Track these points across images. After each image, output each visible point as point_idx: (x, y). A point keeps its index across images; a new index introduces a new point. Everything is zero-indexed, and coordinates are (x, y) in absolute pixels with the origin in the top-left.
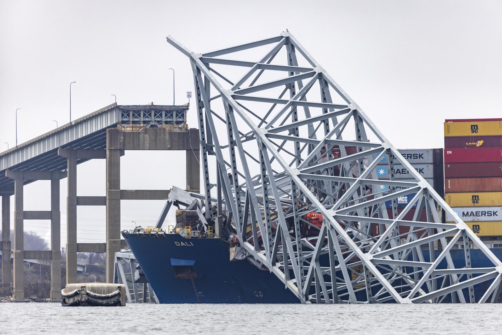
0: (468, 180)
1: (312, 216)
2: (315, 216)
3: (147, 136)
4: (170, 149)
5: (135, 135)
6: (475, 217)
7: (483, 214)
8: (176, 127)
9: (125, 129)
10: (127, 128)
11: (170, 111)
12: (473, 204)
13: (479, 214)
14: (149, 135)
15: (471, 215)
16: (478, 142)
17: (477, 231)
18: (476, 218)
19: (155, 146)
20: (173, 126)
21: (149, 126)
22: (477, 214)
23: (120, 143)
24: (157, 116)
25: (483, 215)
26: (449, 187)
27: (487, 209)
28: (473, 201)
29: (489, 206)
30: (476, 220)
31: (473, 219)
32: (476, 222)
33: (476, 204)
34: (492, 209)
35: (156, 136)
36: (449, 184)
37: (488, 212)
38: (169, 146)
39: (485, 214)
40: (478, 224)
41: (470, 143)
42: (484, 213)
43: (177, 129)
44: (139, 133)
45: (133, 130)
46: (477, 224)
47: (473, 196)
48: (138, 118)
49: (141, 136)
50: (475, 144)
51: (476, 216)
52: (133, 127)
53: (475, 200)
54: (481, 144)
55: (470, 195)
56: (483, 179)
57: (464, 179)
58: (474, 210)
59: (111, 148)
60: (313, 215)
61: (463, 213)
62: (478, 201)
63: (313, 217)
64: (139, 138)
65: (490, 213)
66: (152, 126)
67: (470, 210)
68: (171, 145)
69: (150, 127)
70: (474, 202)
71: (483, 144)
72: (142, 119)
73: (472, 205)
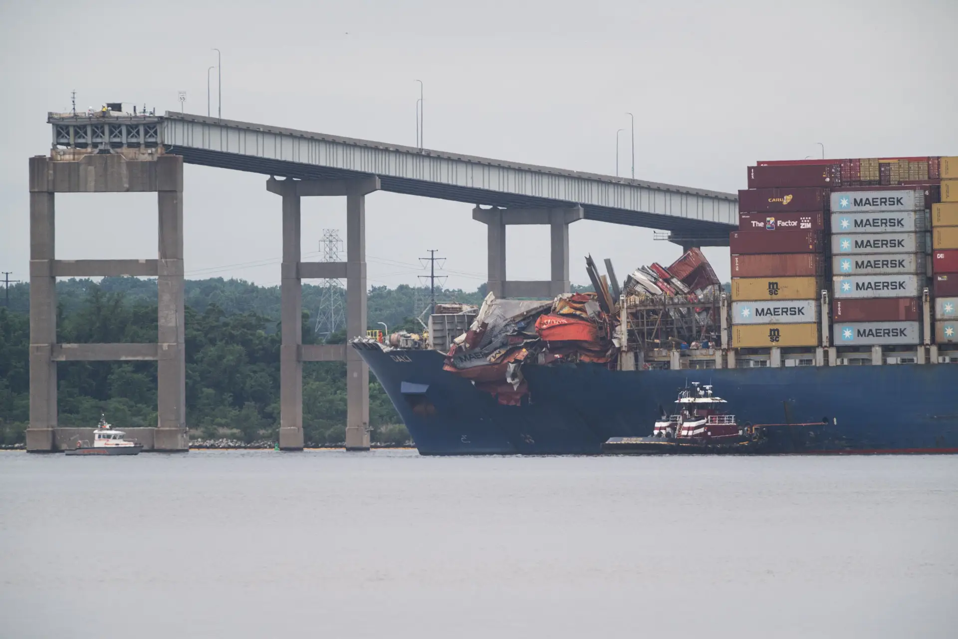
0: (764, 257)
1: (544, 324)
2: (547, 322)
3: (91, 168)
4: (128, 190)
5: (72, 168)
6: (773, 317)
7: (784, 312)
8: (144, 152)
9: (62, 157)
10: (65, 156)
11: (137, 126)
12: (769, 295)
13: (779, 312)
14: (95, 168)
15: (767, 313)
16: (785, 197)
17: (776, 339)
18: (774, 319)
19: (105, 185)
20: (139, 150)
21: (96, 151)
22: (775, 312)
23: (48, 181)
24: (114, 134)
25: (784, 314)
26: (737, 269)
27: (789, 304)
28: (770, 291)
29: (792, 300)
30: (774, 321)
31: (769, 319)
32: (775, 324)
33: (774, 297)
34: (797, 304)
35: (106, 169)
36: (737, 264)
37: (791, 308)
38: (126, 186)
39: (787, 311)
40: (778, 328)
41: (774, 200)
42: (785, 310)
43: (146, 155)
44: (78, 164)
45: (74, 159)
46: (775, 327)
47: (770, 284)
48: (84, 138)
49: (82, 168)
50: (781, 200)
51: (775, 315)
52: (74, 154)
53: (773, 289)
54: (788, 201)
55: (766, 281)
56: (783, 256)
57: (757, 256)
58: (772, 305)
59: (33, 190)
60: (545, 321)
61: (757, 310)
62: (777, 291)
63: (546, 325)
64: (78, 171)
65: (794, 310)
66: (101, 152)
67: (765, 305)
68: (130, 183)
69: (98, 153)
70: (771, 293)
71: (792, 200)
72: (89, 139)
73: (769, 297)
